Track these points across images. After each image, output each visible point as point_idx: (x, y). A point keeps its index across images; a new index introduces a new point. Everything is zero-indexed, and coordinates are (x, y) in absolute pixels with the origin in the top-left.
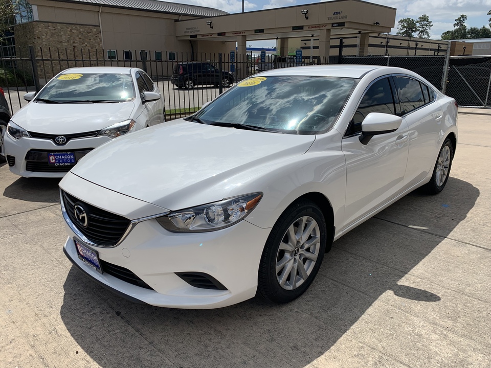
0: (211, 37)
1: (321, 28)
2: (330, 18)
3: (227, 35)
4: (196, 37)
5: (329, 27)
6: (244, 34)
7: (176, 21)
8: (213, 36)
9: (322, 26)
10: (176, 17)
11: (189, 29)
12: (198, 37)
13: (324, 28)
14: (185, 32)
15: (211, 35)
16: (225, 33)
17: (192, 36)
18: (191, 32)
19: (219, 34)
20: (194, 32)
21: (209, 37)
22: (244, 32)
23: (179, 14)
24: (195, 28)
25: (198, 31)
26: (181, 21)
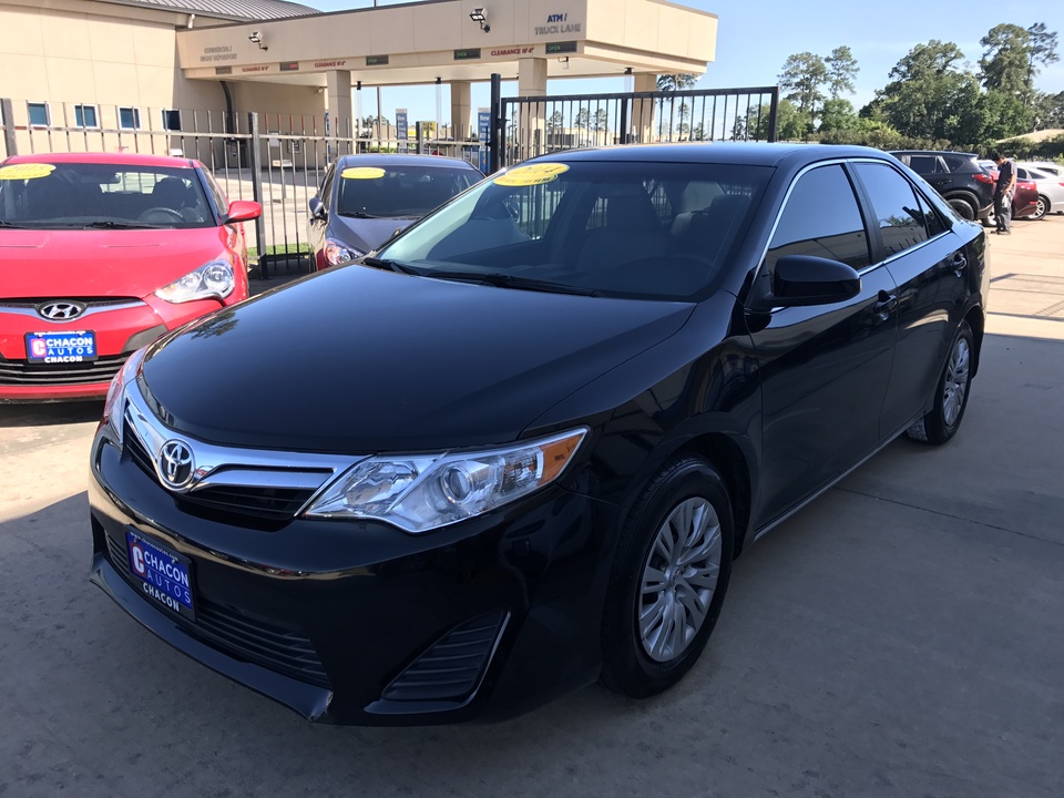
0: (265, 72)
2: (541, 31)
4: (230, 72)
5: (541, 53)
6: (340, 67)
7: (180, 28)
8: (269, 71)
9: (525, 51)
10: (180, 21)
11: (213, 50)
12: (235, 73)
13: (528, 54)
14: (203, 59)
15: (265, 66)
16: (296, 63)
17: (219, 70)
18: (216, 58)
19: (285, 67)
20: (225, 57)
21: (261, 72)
22: (342, 61)
23: (187, 13)
24: (226, 49)
25: (234, 56)
26: (194, 28)
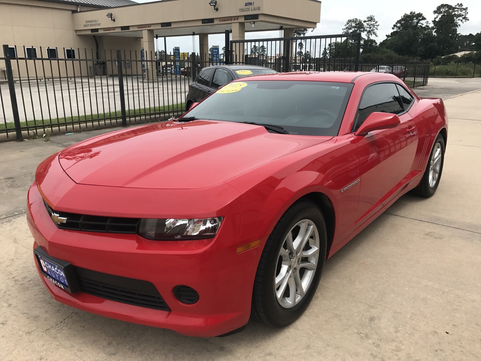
0: (114, 31)
1: (233, 21)
2: (242, 10)
3: (131, 29)
4: (98, 32)
5: (242, 20)
6: (149, 28)
7: (74, 12)
8: (116, 30)
9: (234, 19)
10: (74, 8)
11: (89, 22)
12: (100, 32)
13: (236, 21)
14: (85, 26)
15: (114, 28)
16: (129, 27)
17: (93, 30)
18: (91, 25)
19: (123, 28)
20: (95, 25)
21: (112, 31)
22: (150, 25)
23: (77, 4)
24: (95, 21)
25: (99, 24)
26: (80, 12)
